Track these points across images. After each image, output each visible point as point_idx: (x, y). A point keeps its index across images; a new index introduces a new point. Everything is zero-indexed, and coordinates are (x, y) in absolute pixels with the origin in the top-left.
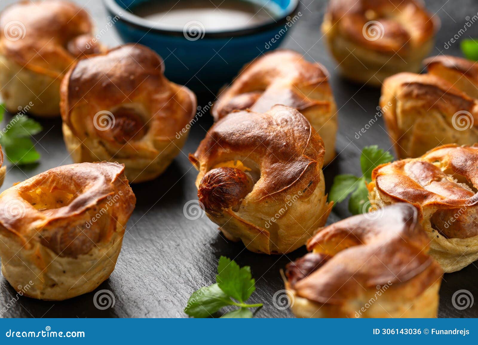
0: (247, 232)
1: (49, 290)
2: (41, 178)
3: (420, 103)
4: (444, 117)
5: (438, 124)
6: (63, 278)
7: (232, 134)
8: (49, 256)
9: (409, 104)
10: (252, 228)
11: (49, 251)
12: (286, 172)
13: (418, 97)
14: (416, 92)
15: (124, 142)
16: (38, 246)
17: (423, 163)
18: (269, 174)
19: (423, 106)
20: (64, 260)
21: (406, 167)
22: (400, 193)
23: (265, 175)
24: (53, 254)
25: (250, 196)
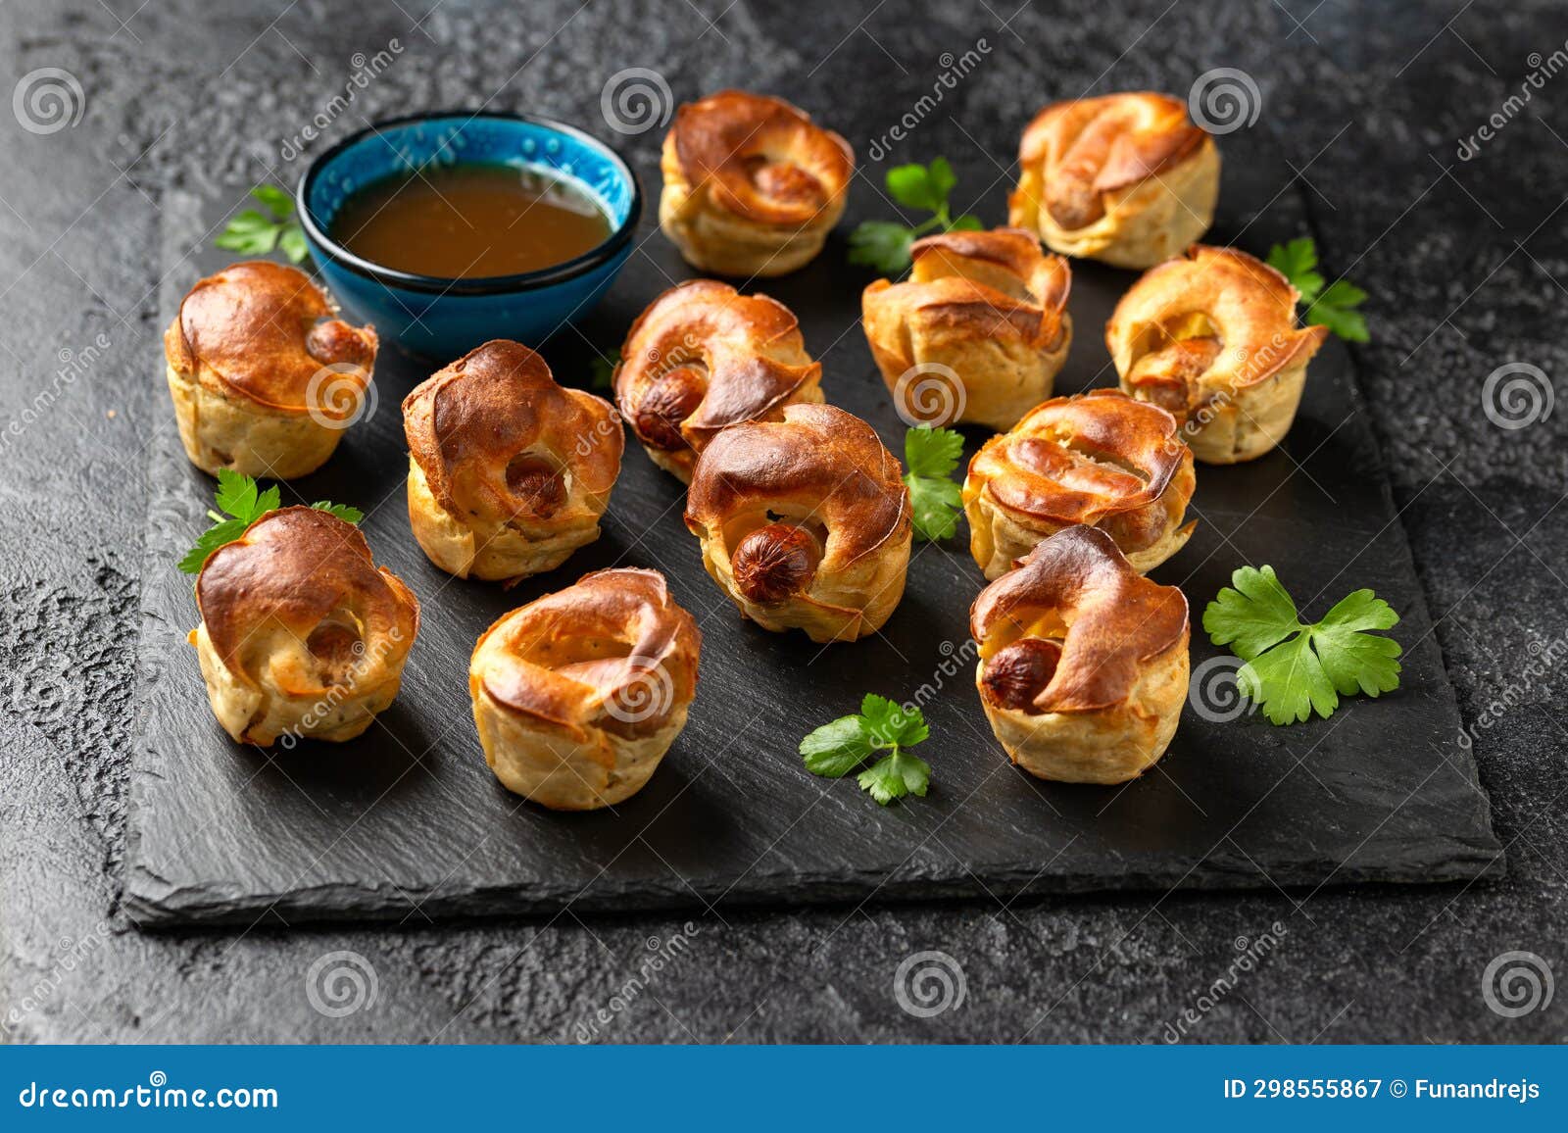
0: (828, 619)
1: (608, 792)
2: (528, 621)
3: (961, 334)
4: (1001, 346)
5: (994, 360)
6: (631, 770)
7: (761, 472)
8: (613, 742)
9: (940, 338)
10: (834, 612)
11: (612, 736)
12: (875, 517)
13: (957, 324)
14: (953, 318)
15: (549, 515)
16: (599, 733)
17: (1034, 443)
18: (847, 525)
19: (970, 338)
20: (637, 744)
21: (1011, 453)
22: (1042, 506)
23: (841, 528)
24: (620, 740)
25: (825, 563)
